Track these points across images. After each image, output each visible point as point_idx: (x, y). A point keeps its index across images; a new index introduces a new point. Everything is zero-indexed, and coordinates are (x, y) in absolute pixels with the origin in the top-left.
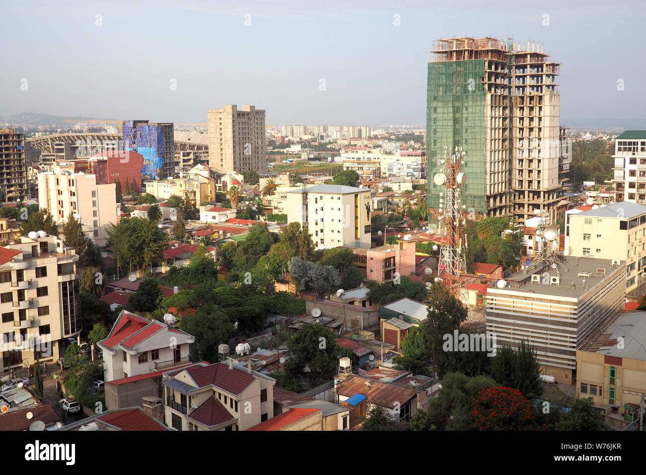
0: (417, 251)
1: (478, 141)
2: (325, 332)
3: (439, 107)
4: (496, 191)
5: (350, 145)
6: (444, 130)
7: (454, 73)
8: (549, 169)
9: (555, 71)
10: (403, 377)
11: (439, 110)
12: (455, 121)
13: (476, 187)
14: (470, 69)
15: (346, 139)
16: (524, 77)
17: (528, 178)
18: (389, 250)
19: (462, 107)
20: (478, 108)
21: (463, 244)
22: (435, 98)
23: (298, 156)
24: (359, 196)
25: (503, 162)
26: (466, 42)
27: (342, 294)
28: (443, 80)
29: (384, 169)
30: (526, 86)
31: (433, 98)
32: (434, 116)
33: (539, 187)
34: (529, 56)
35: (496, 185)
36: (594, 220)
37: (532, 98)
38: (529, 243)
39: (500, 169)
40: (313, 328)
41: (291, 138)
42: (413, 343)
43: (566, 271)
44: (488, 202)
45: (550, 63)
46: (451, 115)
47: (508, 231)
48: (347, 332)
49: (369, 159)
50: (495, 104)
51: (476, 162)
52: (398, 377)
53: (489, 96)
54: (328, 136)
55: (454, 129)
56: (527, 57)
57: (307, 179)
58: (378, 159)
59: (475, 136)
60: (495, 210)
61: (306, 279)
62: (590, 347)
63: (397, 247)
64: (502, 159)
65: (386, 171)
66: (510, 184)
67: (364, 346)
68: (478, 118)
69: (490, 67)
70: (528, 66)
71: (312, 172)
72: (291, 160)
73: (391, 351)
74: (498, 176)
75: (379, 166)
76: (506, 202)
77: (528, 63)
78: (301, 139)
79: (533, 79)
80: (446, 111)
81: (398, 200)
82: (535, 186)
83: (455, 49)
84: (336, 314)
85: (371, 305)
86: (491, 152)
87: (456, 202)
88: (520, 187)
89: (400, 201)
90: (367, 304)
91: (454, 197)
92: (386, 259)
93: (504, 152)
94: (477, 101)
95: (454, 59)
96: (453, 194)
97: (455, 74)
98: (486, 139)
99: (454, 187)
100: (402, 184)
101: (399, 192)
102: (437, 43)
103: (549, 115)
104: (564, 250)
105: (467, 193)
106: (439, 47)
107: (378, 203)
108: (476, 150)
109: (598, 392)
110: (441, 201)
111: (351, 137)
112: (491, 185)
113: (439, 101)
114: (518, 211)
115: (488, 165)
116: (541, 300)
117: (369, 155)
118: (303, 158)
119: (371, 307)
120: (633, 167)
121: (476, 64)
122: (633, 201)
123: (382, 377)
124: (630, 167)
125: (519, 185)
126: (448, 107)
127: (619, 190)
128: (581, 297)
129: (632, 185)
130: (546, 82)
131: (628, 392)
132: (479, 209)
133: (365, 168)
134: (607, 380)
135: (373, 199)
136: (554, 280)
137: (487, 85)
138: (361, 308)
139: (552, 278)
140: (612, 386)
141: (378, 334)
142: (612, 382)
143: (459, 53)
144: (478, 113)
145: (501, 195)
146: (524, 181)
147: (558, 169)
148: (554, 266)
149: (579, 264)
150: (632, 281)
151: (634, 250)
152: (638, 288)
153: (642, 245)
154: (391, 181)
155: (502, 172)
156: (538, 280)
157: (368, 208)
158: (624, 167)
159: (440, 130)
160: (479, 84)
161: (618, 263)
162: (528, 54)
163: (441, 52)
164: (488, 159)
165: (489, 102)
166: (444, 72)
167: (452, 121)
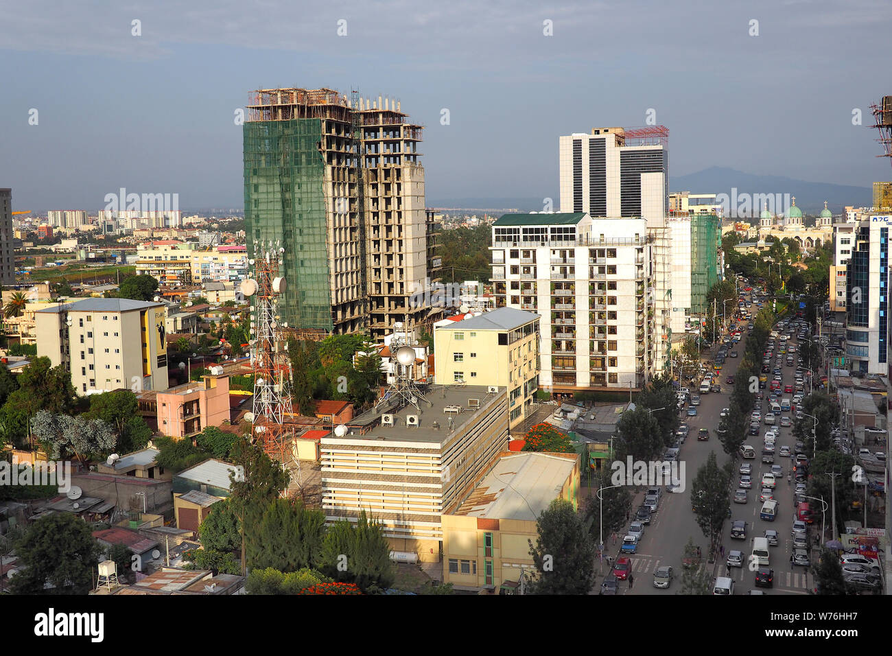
0: (231, 389)
1: (317, 231)
2: (75, 525)
3: (261, 184)
4: (345, 299)
5: (152, 239)
6: (269, 216)
7: (280, 137)
8: (414, 267)
9: (416, 136)
10: (198, 580)
11: (262, 189)
12: (285, 203)
13: (316, 294)
14: (302, 132)
15: (146, 230)
16: (376, 143)
17: (387, 280)
18: (190, 391)
19: (293, 183)
20: (315, 186)
21: (286, 377)
22: (255, 172)
23: (72, 255)
24: (146, 313)
25: (352, 258)
26: (295, 94)
27: (115, 462)
28: (266, 147)
29: (196, 271)
30: (379, 156)
31: (252, 171)
32: (255, 196)
33: (402, 291)
34: (381, 116)
35: (345, 291)
36: (467, 334)
37: (387, 172)
38: (387, 366)
39: (349, 269)
40: (56, 521)
41: (63, 230)
42: (216, 527)
43: (429, 405)
44: (335, 316)
45: (408, 125)
46: (279, 196)
47: (361, 353)
48: (122, 518)
49: (174, 258)
50: (338, 180)
51: (316, 259)
52: (190, 581)
53: (329, 169)
54: (118, 226)
55: (283, 215)
56: (378, 117)
57: (79, 290)
58: (187, 257)
59: (312, 224)
60: (344, 326)
61: (62, 442)
62: (460, 509)
63: (203, 384)
64: (351, 254)
65: (199, 275)
66: (364, 288)
67: (145, 537)
68: (316, 200)
69: (329, 130)
70: (381, 129)
71: (90, 279)
72: (60, 261)
73: (187, 541)
74: (347, 278)
75: (189, 268)
76: (359, 313)
77: (381, 124)
78: (77, 230)
80: (271, 189)
81: (214, 315)
82: (396, 290)
83: (279, 103)
84: (105, 493)
85: (161, 473)
86: (336, 245)
87: (273, 319)
88: (378, 291)
89: (217, 316)
90: (156, 472)
91: (270, 311)
92: (186, 403)
93: (354, 246)
94: (312, 175)
95: (280, 118)
96: (269, 307)
97: (282, 140)
98: (327, 228)
99: (270, 297)
100: (221, 293)
101: (218, 304)
102: (254, 96)
103: (410, 194)
104: (434, 376)
105: (305, 303)
106: (259, 101)
107: (182, 321)
108: (315, 243)
109: (471, 571)
110: (252, 318)
111: (154, 226)
112: (337, 291)
113: (261, 176)
114: (377, 325)
115: (332, 264)
116: (394, 449)
117: (174, 253)
118: (79, 258)
119: (162, 476)
120: (515, 262)
121: (309, 125)
122: (517, 307)
123: (166, 585)
124: (511, 262)
125: (376, 289)
126: (274, 184)
127: (499, 293)
128: (446, 440)
129: (515, 286)
130: (405, 150)
131: (508, 565)
132: (322, 325)
133: (169, 272)
134: (482, 552)
135: (176, 315)
136: (412, 420)
137: (326, 153)
138: (145, 480)
139: (409, 417)
140: (489, 559)
141: (169, 517)
142: (488, 553)
143: (286, 109)
144: (315, 192)
145: (352, 304)
146: (382, 284)
147: (425, 267)
148: (414, 400)
149: (446, 395)
150: (517, 412)
151: (517, 370)
152: (525, 420)
153: (527, 365)
154: (204, 288)
155: (352, 273)
156: (391, 421)
157: (162, 331)
158: (504, 262)
159: (265, 216)
160: (315, 153)
161: (496, 391)
162: (380, 112)
163: (260, 107)
164: (332, 256)
165: (329, 177)
166: (266, 135)
167: (281, 203)
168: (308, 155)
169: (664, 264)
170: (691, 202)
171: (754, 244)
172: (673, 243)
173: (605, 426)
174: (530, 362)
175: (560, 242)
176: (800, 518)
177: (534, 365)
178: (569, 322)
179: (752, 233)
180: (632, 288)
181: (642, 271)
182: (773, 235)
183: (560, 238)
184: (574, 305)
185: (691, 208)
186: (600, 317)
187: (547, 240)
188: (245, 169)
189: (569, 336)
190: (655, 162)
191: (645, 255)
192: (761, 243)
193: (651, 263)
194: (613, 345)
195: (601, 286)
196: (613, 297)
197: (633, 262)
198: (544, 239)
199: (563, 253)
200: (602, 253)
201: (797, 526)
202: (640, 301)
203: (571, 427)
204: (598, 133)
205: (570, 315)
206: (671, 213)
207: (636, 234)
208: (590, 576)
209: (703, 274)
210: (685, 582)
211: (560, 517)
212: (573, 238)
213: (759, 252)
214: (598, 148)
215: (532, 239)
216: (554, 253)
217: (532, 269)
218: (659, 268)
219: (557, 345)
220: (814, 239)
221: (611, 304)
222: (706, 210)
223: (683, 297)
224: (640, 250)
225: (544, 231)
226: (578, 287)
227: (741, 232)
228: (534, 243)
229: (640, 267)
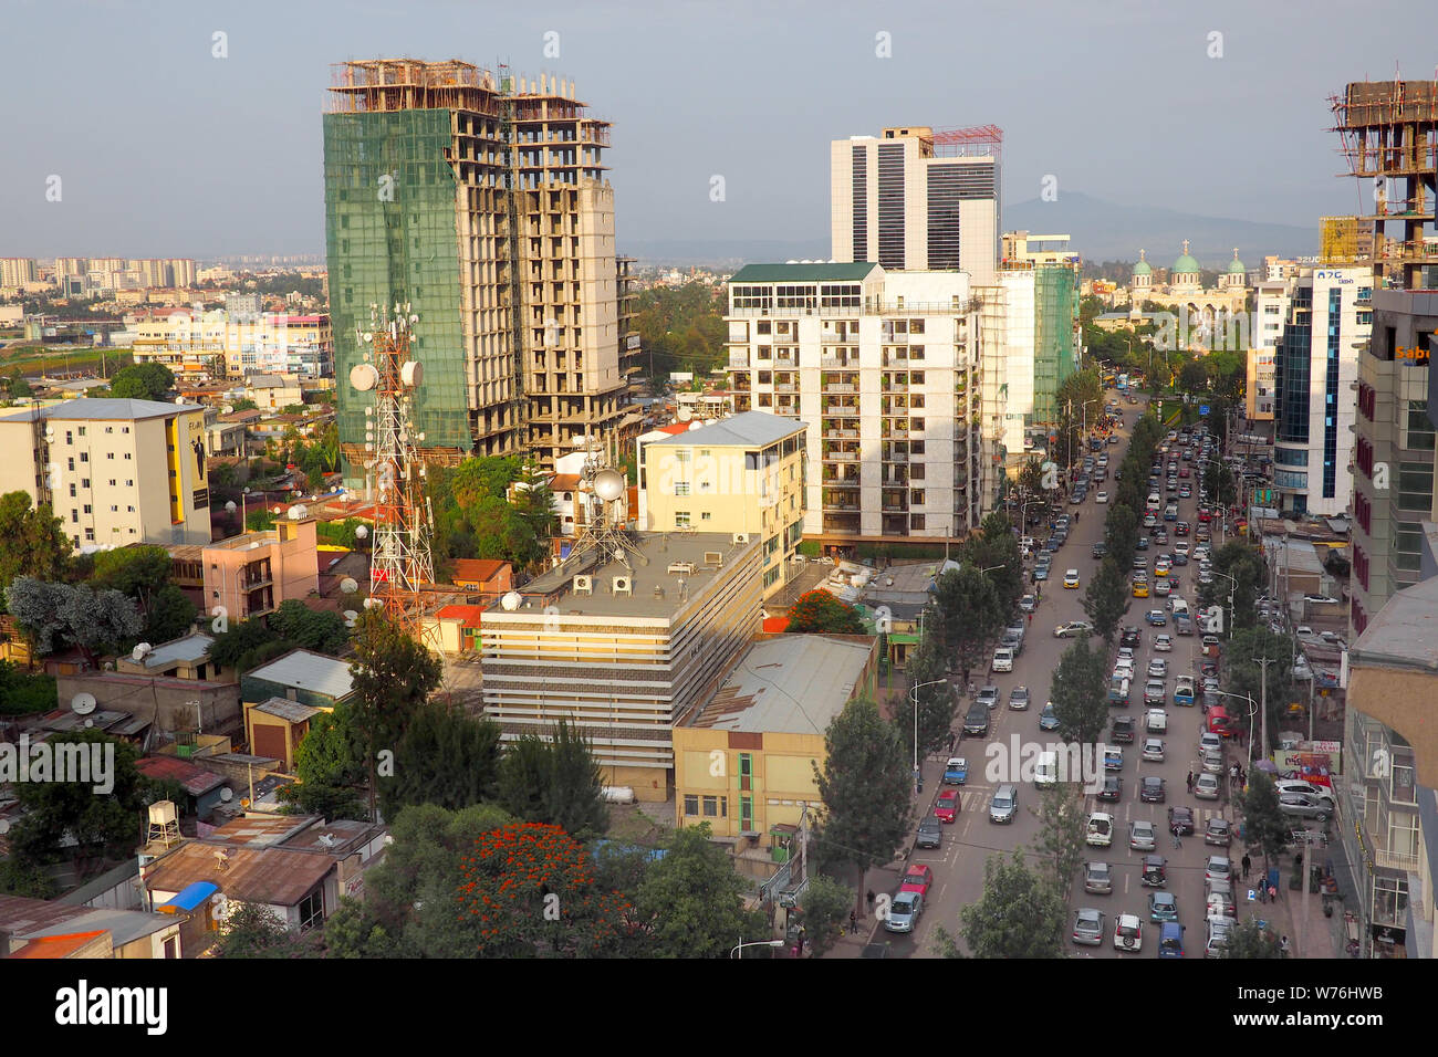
0: (320, 542)
1: (445, 291)
3: (353, 215)
4: (490, 399)
5: (148, 305)
6: (367, 267)
7: (383, 139)
8: (598, 349)
9: (601, 137)
10: (303, 829)
11: (355, 222)
12: (392, 245)
13: (445, 391)
14: (420, 130)
15: (136, 291)
16: (537, 150)
17: (556, 370)
18: (254, 545)
19: (407, 215)
20: (441, 218)
21: (423, 520)
22: (344, 195)
23: (17, 332)
24: (175, 422)
25: (501, 335)
26: (407, 69)
27: (146, 655)
28: (360, 155)
29: (233, 357)
30: (542, 170)
31: (338, 194)
32: (343, 234)
33: (579, 387)
34: (544, 105)
35: (490, 387)
37: (555, 196)
38: (566, 509)
39: (496, 352)
42: (322, 750)
43: (643, 562)
44: (475, 423)
45: (590, 120)
46: (382, 233)
47: (520, 486)
48: (163, 742)
49: (196, 335)
50: (478, 209)
51: (444, 336)
52: (291, 831)
53: (463, 191)
54: (90, 284)
55: (390, 265)
56: (540, 107)
57: (42, 388)
58: (218, 334)
59: (438, 279)
60: (489, 441)
61: (55, 625)
62: (699, 719)
63: (273, 536)
64: (499, 328)
65: (239, 363)
66: (519, 383)
67: (206, 770)
68: (443, 240)
69: (462, 127)
70: (545, 127)
71: (56, 370)
73: (273, 774)
74: (493, 365)
75: (221, 352)
76: (512, 422)
77: (545, 118)
78: (21, 291)
79: (556, 154)
80: (369, 223)
81: (270, 428)
82: (571, 387)
83: (382, 84)
84: (134, 703)
85: (217, 672)
86: (475, 313)
87: (402, 428)
88: (541, 388)
89: (275, 430)
90: (210, 671)
92: (250, 564)
93: (503, 314)
94: (437, 201)
95: (382, 107)
96: (396, 408)
97: (387, 141)
98: (462, 285)
99: (397, 393)
100: (277, 392)
101: (273, 410)
102: (341, 70)
103: (592, 232)
104: (637, 520)
105: (426, 406)
106: (347, 80)
107: (222, 437)
108: (442, 310)
109: (719, 810)
110: (369, 425)
111: (150, 284)
112: (478, 387)
113: (354, 202)
114: (538, 442)
115: (470, 343)
116: (597, 629)
117: (196, 328)
118: (29, 337)
119: (220, 677)
120: (765, 340)
121: (431, 120)
122: (769, 410)
123: (254, 837)
124: (759, 339)
125: (538, 385)
126: (374, 215)
127: (739, 389)
128: (676, 615)
129: (764, 378)
130: (584, 160)
131: (776, 802)
132: (455, 442)
133: (189, 358)
134: (736, 783)
135: (210, 428)
136: (621, 584)
137: (458, 165)
138: (195, 683)
139: (616, 580)
140: (746, 794)
141: (238, 739)
142: (746, 785)
143: (394, 93)
144: (441, 229)
145: (501, 408)
146: (547, 376)
147: (617, 349)
148: (619, 554)
149: (668, 546)
150: (774, 574)
151: (774, 509)
152: (785, 588)
153: (789, 500)
154: (250, 385)
155: (501, 358)
156: (588, 586)
157: (199, 451)
158: (748, 340)
159: (360, 267)
160: (441, 164)
161: (746, 540)
162: (544, 99)
163: (351, 90)
164: (469, 331)
165: (464, 204)
166: (360, 135)
167: (386, 246)
168: (430, 168)
169: (996, 343)
170: (1032, 247)
171: (1124, 315)
172: (1010, 312)
173: (910, 595)
174: (792, 496)
175: (836, 309)
176: (1212, 729)
177: (798, 501)
178: (849, 435)
179: (1120, 298)
180: (950, 381)
181: (965, 355)
182: (1155, 300)
183: (835, 303)
184: (858, 409)
185: (1032, 256)
186: (898, 428)
187: (815, 306)
188: (328, 190)
189: (850, 457)
190: (981, 182)
191: (969, 329)
192: (1136, 312)
193: (977, 342)
194: (919, 471)
195: (901, 378)
196: (919, 395)
197: (951, 340)
198: (811, 304)
199: (841, 327)
200: (902, 327)
201: (1207, 741)
202: (960, 401)
203: (857, 599)
204: (892, 136)
205: (851, 424)
206: (1005, 264)
207: (954, 297)
208: (905, 814)
209: (1051, 361)
210: (1047, 819)
211: (861, 727)
212: (856, 302)
213: (1132, 327)
214: (892, 160)
215: (791, 304)
216: (826, 325)
217: (792, 351)
218: (989, 350)
219: (830, 470)
220: (1218, 307)
221: (916, 406)
222: (1054, 260)
223: (1022, 398)
224: (962, 322)
225: (810, 290)
226: (863, 378)
227: (1102, 296)
228: (795, 310)
229: (961, 348)
